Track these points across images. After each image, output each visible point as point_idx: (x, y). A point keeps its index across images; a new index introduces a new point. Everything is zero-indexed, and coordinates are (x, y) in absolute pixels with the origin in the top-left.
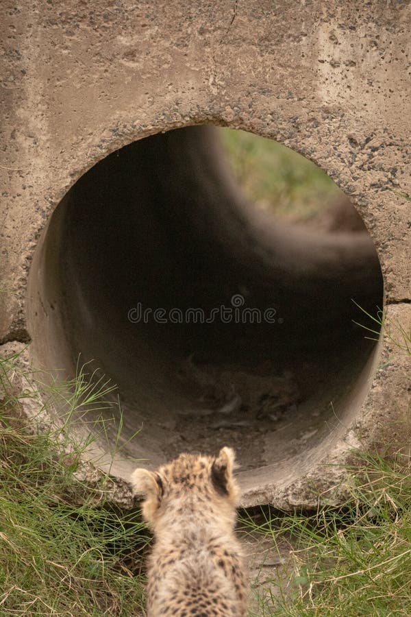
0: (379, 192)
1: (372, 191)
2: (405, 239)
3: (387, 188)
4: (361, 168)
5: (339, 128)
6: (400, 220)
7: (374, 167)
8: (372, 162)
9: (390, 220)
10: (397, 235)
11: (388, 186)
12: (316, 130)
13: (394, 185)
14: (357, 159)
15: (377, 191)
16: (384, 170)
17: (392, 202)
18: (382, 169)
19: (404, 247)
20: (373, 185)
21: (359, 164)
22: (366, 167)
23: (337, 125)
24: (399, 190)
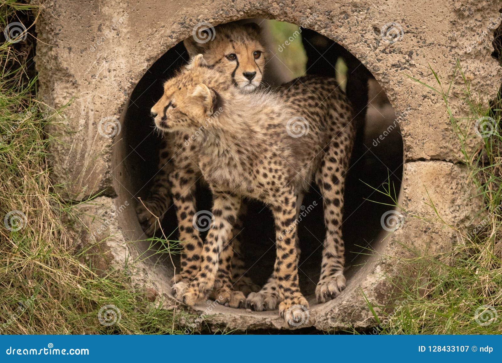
0: (399, 71)
1: (394, 70)
2: (420, 109)
3: (405, 68)
4: (384, 51)
5: (365, 19)
6: (416, 94)
7: (394, 50)
8: (393, 47)
9: (408, 93)
10: (413, 105)
11: (406, 66)
12: (346, 21)
13: (410, 65)
14: (380, 44)
15: (397, 71)
16: (402, 53)
17: (410, 79)
18: (401, 52)
19: (420, 115)
20: (393, 66)
21: (382, 48)
22: (387, 51)
23: (364, 17)
24: (415, 70)
